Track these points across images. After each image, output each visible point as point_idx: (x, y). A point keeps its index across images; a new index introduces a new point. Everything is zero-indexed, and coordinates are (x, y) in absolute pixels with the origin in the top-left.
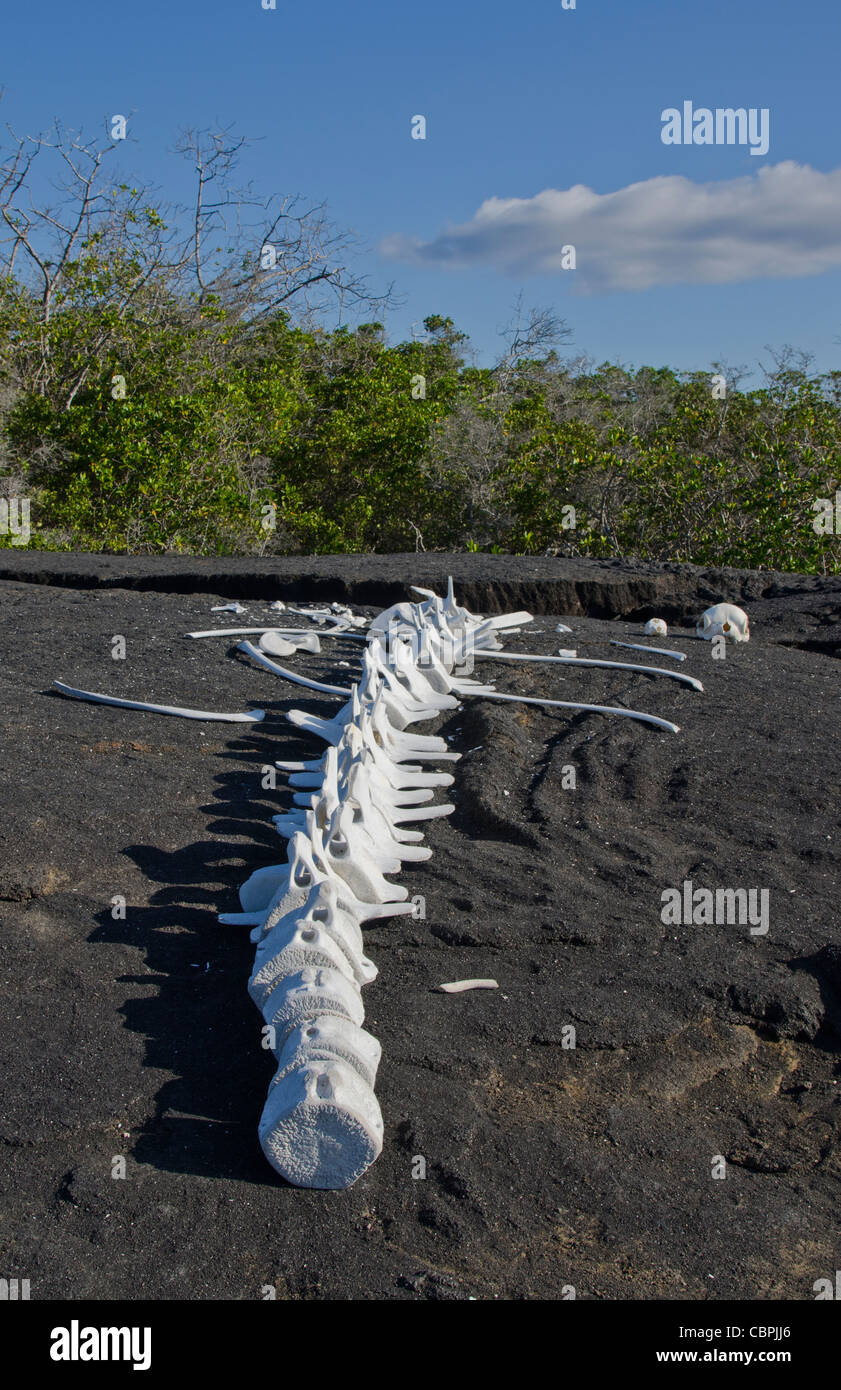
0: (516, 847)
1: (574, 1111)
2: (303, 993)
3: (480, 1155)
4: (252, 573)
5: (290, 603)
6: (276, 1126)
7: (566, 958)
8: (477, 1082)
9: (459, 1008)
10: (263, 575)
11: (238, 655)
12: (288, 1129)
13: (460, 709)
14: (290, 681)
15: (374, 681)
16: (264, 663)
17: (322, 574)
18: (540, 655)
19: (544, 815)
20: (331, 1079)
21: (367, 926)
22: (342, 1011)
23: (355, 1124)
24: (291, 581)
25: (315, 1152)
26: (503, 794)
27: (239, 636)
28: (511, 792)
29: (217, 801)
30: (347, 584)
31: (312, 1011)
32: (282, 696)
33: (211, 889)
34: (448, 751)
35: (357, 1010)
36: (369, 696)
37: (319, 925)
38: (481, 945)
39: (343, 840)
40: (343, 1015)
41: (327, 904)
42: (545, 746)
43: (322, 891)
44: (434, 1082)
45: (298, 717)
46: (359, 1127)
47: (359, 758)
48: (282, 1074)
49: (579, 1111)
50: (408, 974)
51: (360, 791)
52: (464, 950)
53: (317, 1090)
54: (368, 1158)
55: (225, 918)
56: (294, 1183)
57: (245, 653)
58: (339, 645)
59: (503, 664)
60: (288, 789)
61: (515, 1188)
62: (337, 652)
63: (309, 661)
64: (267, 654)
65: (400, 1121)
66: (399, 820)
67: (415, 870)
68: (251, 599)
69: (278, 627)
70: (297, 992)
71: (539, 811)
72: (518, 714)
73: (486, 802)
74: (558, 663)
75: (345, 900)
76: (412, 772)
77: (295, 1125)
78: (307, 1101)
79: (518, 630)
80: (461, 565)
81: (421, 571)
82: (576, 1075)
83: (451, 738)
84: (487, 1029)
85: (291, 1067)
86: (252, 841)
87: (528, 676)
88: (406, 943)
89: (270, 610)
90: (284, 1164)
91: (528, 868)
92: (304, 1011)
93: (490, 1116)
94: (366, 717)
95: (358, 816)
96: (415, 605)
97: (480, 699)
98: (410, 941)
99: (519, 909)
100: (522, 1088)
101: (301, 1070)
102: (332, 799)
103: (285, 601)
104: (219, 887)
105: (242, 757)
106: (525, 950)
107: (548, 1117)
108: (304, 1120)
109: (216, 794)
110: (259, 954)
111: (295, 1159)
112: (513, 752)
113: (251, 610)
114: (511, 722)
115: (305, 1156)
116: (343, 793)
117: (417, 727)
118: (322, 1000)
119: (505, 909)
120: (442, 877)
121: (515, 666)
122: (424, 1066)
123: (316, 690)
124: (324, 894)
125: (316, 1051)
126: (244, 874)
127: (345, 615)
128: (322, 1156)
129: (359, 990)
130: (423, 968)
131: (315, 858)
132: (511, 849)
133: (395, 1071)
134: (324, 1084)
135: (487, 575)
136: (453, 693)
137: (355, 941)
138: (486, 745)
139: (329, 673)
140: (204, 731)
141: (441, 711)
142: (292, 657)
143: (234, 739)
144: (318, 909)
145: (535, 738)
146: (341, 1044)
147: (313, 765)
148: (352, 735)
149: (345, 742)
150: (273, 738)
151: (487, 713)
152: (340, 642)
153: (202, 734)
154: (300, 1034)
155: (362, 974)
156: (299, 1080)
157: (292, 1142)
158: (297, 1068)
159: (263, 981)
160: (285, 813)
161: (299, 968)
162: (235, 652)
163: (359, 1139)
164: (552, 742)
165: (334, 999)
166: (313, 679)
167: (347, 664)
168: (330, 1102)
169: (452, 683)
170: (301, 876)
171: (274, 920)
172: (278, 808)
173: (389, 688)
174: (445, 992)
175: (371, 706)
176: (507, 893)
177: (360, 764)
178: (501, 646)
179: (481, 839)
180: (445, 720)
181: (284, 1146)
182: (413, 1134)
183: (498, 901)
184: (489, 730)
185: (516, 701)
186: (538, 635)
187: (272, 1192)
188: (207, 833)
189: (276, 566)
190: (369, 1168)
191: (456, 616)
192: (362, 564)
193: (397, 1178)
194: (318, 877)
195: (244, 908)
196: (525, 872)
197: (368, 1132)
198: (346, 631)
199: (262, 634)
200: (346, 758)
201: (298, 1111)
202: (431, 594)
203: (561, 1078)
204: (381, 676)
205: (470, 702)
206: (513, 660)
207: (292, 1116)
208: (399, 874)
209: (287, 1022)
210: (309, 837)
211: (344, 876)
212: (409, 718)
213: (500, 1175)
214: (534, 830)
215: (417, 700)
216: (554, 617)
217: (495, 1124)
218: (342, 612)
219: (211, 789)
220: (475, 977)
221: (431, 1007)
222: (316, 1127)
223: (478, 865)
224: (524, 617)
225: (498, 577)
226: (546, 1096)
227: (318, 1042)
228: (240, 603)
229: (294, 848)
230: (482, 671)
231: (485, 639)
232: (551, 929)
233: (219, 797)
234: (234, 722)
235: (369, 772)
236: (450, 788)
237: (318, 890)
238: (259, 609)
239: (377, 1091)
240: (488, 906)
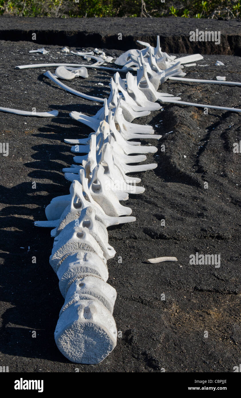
0: (189, 186)
1: (215, 326)
2: (77, 265)
3: (166, 348)
4: (51, 30)
5: (72, 48)
6: (63, 332)
7: (213, 246)
8: (165, 310)
9: (157, 272)
10: (57, 31)
11: (44, 79)
12: (69, 334)
13: (162, 110)
14: (72, 94)
15: (116, 96)
16: (58, 84)
17: (89, 31)
18: (206, 79)
19: (204, 169)
20: (91, 310)
21: (110, 229)
22: (97, 274)
23: (103, 332)
24: (73, 34)
25: (83, 346)
26: (183, 157)
27: (44, 68)
28: (187, 156)
29: (33, 160)
30: (103, 37)
31: (82, 274)
32: (68, 102)
33: (31, 207)
34: (155, 133)
35: (105, 274)
36: (113, 104)
37: (86, 229)
38: (169, 239)
39: (99, 183)
40: (98, 276)
41: (90, 219)
42: (206, 131)
43: (87, 212)
44: (144, 310)
45: (76, 115)
46: (105, 333)
47: (107, 140)
48: (66, 306)
49: (218, 326)
50: (131, 253)
51: (108, 158)
52: (160, 241)
53: (84, 315)
54: (109, 349)
55: (38, 223)
56: (73, 361)
57: (47, 78)
58: (98, 73)
59: (186, 84)
60: (70, 154)
61: (184, 365)
62: (97, 77)
63: (82, 83)
64: (59, 79)
65: (126, 329)
66: (129, 172)
67: (136, 199)
68: (50, 44)
69: (65, 63)
70: (74, 264)
71: (202, 167)
72: (192, 113)
73: (174, 162)
74: (215, 84)
75: (100, 215)
76: (136, 145)
77: (73, 332)
78: (79, 321)
79: (195, 65)
80: (165, 26)
81: (143, 29)
82: (216, 307)
83: (156, 126)
84: (171, 282)
85: (71, 303)
86: (51, 182)
87: (199, 92)
88: (131, 237)
89: (61, 52)
90: (67, 351)
91: (195, 198)
92: (77, 274)
93: (172, 328)
94: (111, 116)
95: (107, 170)
96: (139, 51)
97: (172, 105)
98: (133, 236)
99: (190, 220)
100: (188, 313)
101: (76, 305)
102: (93, 162)
103: (70, 46)
104: (35, 206)
105: (46, 136)
106: (192, 242)
107: (201, 329)
108: (77, 330)
109: (33, 156)
110: (55, 243)
111: (73, 349)
112: (189, 134)
113: (51, 53)
114: (189, 117)
115: (77, 348)
116: (99, 158)
117: (139, 121)
118: (87, 268)
119: (182, 220)
120: (150, 202)
121: (192, 86)
122: (138, 302)
123: (85, 99)
124: (89, 213)
125: (83, 295)
126: (47, 200)
127: (101, 56)
128: (86, 348)
129: (106, 262)
130: (139, 250)
131: (84, 194)
132: (186, 187)
133: (124, 304)
134: (87, 312)
135: (179, 32)
136: (158, 102)
137: (104, 237)
138: (175, 131)
139: (93, 89)
140: (26, 122)
141: (151, 112)
142: (74, 80)
143: (42, 126)
144: (85, 220)
145: (201, 126)
146: (96, 291)
147: (84, 141)
148: (104, 127)
149: (101, 130)
150: (63, 126)
151: (176, 113)
152: (99, 71)
153: (25, 123)
154: (75, 286)
155: (108, 254)
156: (75, 309)
157: (71, 341)
158: (74, 303)
159: (57, 258)
160: (69, 167)
161: (75, 251)
162: (42, 77)
163: (105, 339)
164: (210, 129)
165: (93, 268)
166: (84, 93)
167: (102, 84)
168: (90, 321)
169: (158, 96)
170: (77, 202)
171: (63, 226)
172: (65, 164)
173: (124, 99)
174: (150, 263)
175: (114, 110)
176: (183, 211)
177: (108, 143)
178: (185, 74)
179: (171, 182)
180: (154, 116)
181: (67, 343)
182: (133, 336)
183: (179, 215)
184: (177, 122)
185: (192, 106)
186: (205, 68)
187: (61, 365)
188: (28, 177)
189: (64, 25)
190: (110, 354)
191: (161, 57)
192: (111, 25)
193: (124, 359)
194: (85, 204)
195: (47, 218)
196: (193, 200)
197: (110, 336)
198: (102, 65)
199: (57, 67)
200: (101, 139)
201: (74, 326)
202: (148, 45)
203: (209, 308)
204: (120, 92)
205: (167, 106)
206: (191, 82)
207: (71, 328)
208: (128, 200)
209: (69, 279)
210: (81, 183)
211: (99, 202)
212: (135, 116)
213: (176, 358)
214: (198, 177)
215: (139, 105)
216: (215, 56)
217: (174, 332)
218: (100, 54)
219: (29, 154)
220: (166, 256)
221: (143, 271)
222: (83, 334)
223: (169, 196)
224: (198, 57)
225: (185, 33)
226: (201, 318)
227: (84, 290)
228: (45, 48)
229: (73, 189)
230: (174, 89)
231: (176, 71)
232: (206, 231)
233: (35, 159)
234: (42, 117)
235: (112, 147)
236: (155, 154)
237: (85, 212)
238: (56, 52)
239: (114, 315)
240: (173, 218)
